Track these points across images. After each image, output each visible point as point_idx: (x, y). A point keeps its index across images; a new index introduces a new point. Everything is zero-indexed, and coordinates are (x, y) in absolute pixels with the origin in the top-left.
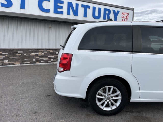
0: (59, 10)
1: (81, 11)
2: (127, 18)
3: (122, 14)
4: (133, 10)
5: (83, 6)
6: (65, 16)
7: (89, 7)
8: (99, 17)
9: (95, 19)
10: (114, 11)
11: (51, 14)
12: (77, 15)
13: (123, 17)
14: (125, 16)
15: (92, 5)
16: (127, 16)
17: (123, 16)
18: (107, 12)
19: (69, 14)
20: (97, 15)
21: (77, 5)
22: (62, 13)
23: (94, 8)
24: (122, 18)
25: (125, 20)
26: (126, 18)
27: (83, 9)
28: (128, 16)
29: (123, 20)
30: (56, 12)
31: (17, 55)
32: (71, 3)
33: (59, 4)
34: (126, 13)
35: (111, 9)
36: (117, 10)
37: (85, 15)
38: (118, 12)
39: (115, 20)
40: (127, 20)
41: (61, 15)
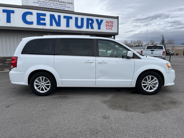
0: (42, 22)
1: (63, 21)
2: (112, 26)
3: (106, 22)
4: (117, 18)
5: (65, 17)
6: (48, 27)
7: (71, 18)
8: (82, 26)
9: (77, 28)
10: (97, 20)
11: (35, 26)
12: (60, 26)
13: (107, 25)
14: (109, 24)
15: (74, 16)
17: (107, 24)
18: (90, 22)
19: (51, 24)
20: (79, 24)
21: (59, 17)
22: (45, 24)
23: (77, 19)
24: (107, 27)
25: (110, 28)
26: (110, 26)
27: (65, 20)
28: (112, 24)
29: (108, 28)
30: (39, 23)
31: (6, 62)
32: (54, 15)
33: (41, 17)
34: (110, 22)
35: (94, 18)
36: (100, 19)
37: (68, 25)
38: (102, 21)
39: (99, 28)
40: (112, 29)
41: (44, 26)
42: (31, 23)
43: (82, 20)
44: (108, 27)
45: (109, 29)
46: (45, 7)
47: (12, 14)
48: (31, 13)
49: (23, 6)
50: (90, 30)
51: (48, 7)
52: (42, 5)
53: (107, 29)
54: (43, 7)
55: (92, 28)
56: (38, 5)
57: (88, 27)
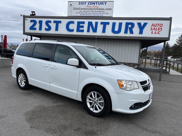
0: (81, 29)
1: (100, 27)
2: (160, 29)
3: (152, 25)
5: (102, 23)
6: (85, 33)
7: (108, 23)
8: (119, 31)
9: (114, 34)
10: (139, 24)
11: (75, 33)
12: (96, 32)
13: (153, 29)
14: (155, 28)
15: (111, 22)
16: (159, 28)
17: (153, 27)
18: (130, 26)
19: (88, 31)
21: (97, 23)
22: (83, 31)
23: (114, 24)
24: (152, 31)
25: (157, 33)
26: (157, 29)
27: (102, 25)
28: (161, 27)
30: (78, 30)
32: (91, 22)
33: (81, 25)
34: (158, 24)
35: (135, 22)
37: (104, 31)
38: (145, 24)
39: (141, 32)
40: (159, 33)
41: (82, 33)
42: (72, 30)
43: (120, 24)
44: (154, 31)
45: (155, 33)
46: (85, 16)
47: (59, 24)
48: (73, 22)
49: (68, 17)
50: (129, 35)
51: (88, 16)
52: (82, 14)
53: (152, 33)
54: (83, 16)
55: (132, 32)
56: (79, 15)
57: (126, 32)
